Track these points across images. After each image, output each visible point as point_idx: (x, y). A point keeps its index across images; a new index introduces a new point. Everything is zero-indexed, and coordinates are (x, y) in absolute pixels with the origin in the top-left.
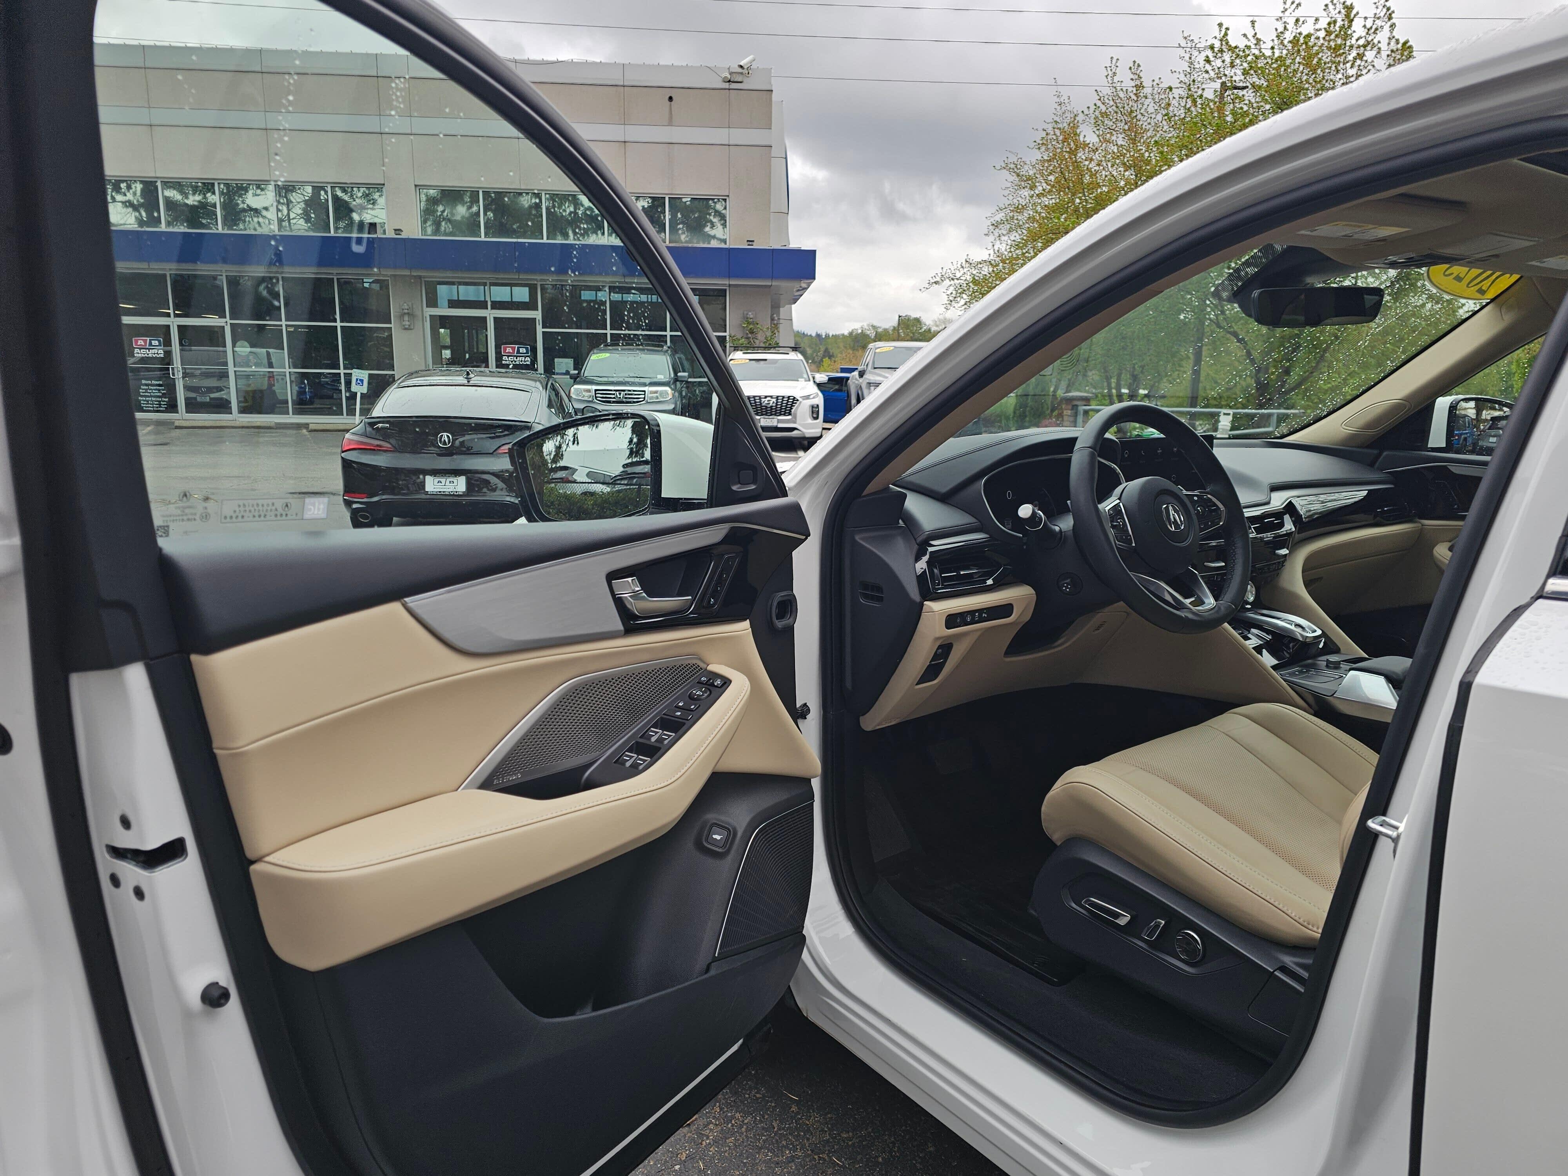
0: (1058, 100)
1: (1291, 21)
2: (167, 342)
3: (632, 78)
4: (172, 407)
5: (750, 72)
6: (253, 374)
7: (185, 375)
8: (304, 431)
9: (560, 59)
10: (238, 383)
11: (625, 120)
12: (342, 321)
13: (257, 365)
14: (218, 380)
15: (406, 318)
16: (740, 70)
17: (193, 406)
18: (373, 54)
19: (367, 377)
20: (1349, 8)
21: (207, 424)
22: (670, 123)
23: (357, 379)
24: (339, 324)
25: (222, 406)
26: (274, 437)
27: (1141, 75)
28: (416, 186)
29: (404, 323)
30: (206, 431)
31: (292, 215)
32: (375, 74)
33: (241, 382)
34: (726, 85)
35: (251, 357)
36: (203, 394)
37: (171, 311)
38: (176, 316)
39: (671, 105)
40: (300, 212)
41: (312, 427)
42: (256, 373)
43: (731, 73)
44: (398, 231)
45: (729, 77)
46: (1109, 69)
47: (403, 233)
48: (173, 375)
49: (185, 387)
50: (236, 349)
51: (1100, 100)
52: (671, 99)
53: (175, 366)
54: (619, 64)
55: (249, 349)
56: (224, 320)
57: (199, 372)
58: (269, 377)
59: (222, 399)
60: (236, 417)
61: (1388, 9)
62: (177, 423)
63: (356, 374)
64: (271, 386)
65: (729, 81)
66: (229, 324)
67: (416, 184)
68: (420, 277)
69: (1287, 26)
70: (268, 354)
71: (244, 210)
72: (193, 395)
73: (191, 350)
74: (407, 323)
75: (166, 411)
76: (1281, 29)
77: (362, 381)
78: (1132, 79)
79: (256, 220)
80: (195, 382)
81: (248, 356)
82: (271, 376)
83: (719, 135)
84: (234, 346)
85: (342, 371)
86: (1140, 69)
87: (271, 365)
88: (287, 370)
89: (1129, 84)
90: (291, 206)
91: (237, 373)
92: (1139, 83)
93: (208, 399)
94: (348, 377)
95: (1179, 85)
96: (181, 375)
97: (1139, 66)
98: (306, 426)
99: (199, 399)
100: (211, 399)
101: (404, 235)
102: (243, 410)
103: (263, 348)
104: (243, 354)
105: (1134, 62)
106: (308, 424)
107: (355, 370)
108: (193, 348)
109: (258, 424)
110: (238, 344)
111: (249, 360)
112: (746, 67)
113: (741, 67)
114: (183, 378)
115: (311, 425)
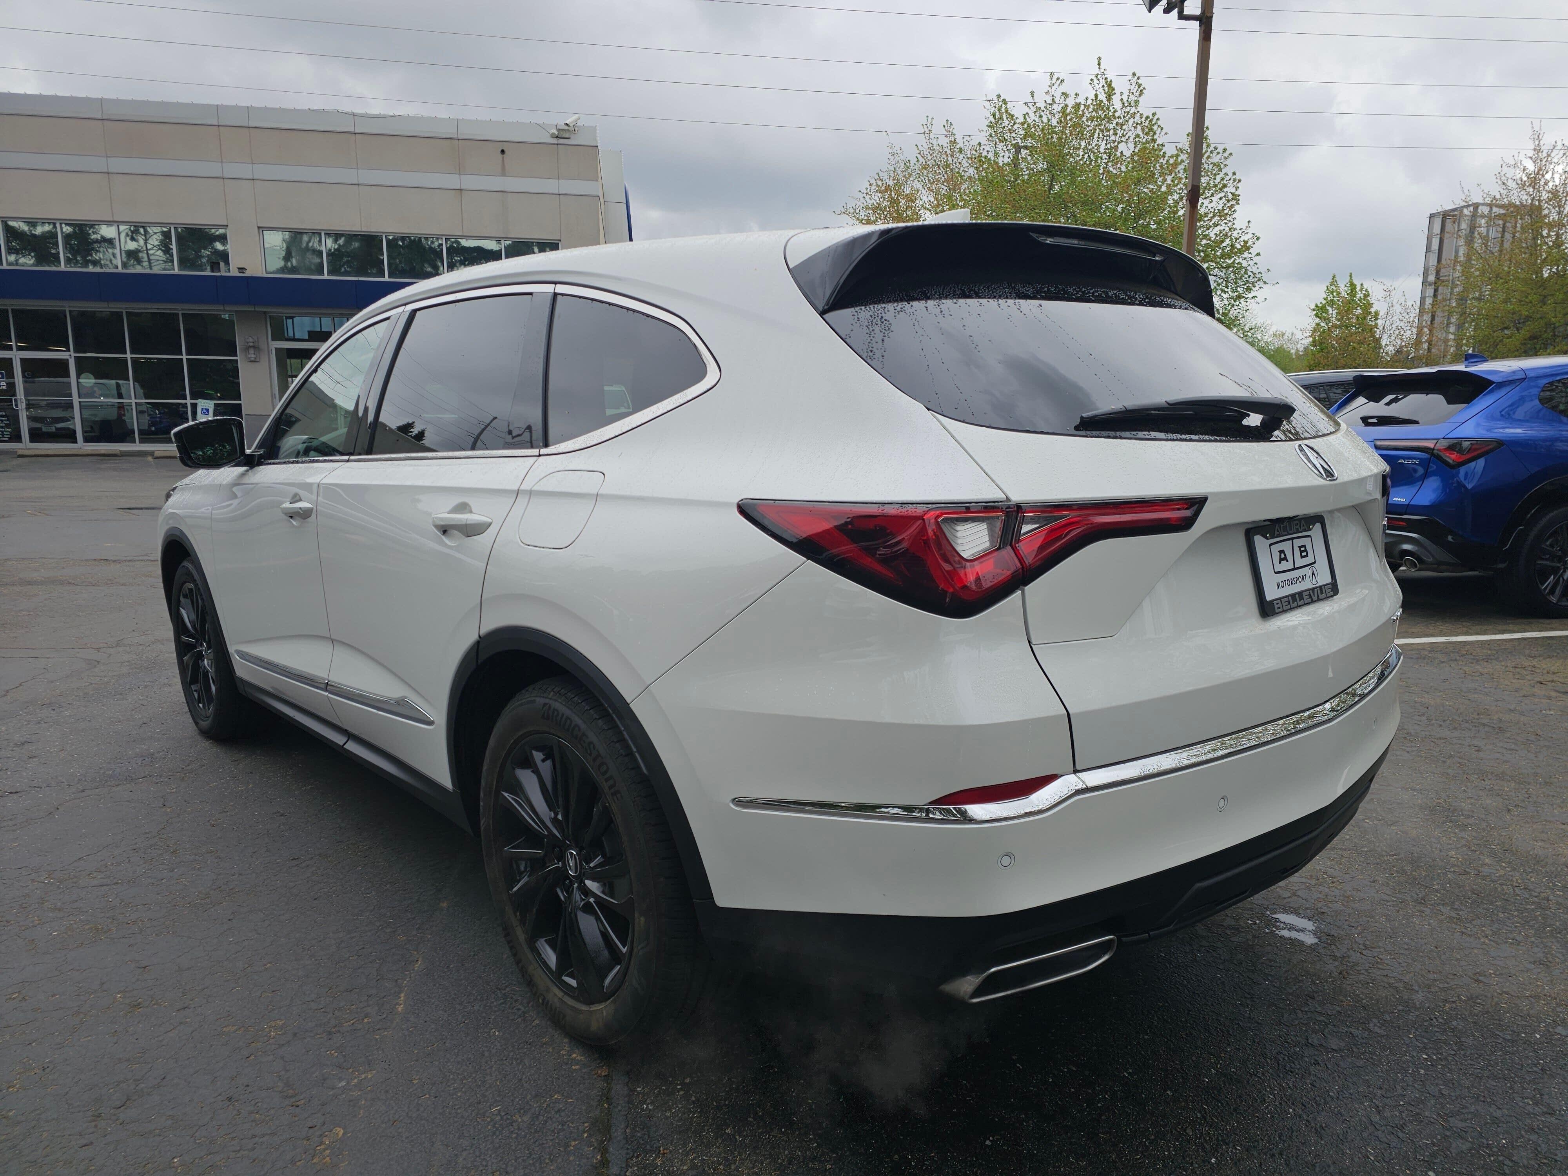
0: (891, 151)
1: (1058, 95)
2: (10, 374)
3: (465, 133)
4: (16, 437)
5: (576, 129)
6: (102, 405)
7: (29, 406)
8: (150, 458)
9: (396, 114)
10: (83, 413)
11: (460, 170)
12: (187, 354)
13: (105, 396)
14: (63, 411)
15: (252, 351)
16: (566, 128)
17: (36, 436)
18: (213, 105)
19: (212, 406)
20: (1109, 84)
21: (49, 452)
22: (503, 173)
23: (202, 409)
24: (184, 357)
25: (70, 436)
26: (117, 463)
27: (954, 132)
28: (259, 228)
29: (250, 356)
30: (48, 459)
31: (149, 246)
32: (216, 123)
33: (86, 414)
34: (555, 141)
35: (96, 389)
36: (49, 424)
37: (13, 343)
38: (20, 349)
39: (503, 158)
40: (157, 243)
41: (157, 454)
42: (104, 404)
43: (559, 130)
44: (242, 270)
45: (557, 133)
46: (925, 126)
47: (246, 272)
48: (16, 406)
49: (28, 417)
50: (81, 380)
51: (919, 153)
52: (503, 152)
53: (18, 397)
54: (453, 119)
55: (93, 381)
56: (68, 353)
57: (45, 403)
58: (119, 407)
59: (69, 429)
60: (81, 446)
61: (1140, 86)
62: (20, 452)
63: (202, 403)
64: (120, 416)
65: (557, 137)
66: (73, 358)
67: (259, 225)
68: (265, 313)
69: (1056, 99)
70: (118, 385)
71: (97, 241)
72: (38, 425)
73: (34, 382)
74: (253, 356)
75: (10, 440)
76: (1049, 101)
77: (208, 410)
78: (946, 136)
79: (110, 251)
80: (40, 412)
81: (92, 387)
82: (121, 407)
83: (551, 185)
84: (78, 377)
85: (189, 401)
86: (952, 127)
87: (120, 396)
88: (133, 401)
89: (944, 141)
90: (148, 236)
91: (82, 404)
92: (953, 140)
93: (53, 429)
94: (194, 406)
95: (987, 143)
96: (24, 406)
97: (951, 124)
98: (151, 453)
99: (44, 429)
100: (57, 429)
101: (248, 274)
102: (87, 440)
103: (112, 379)
104: (87, 385)
105: (947, 121)
106: (154, 452)
107: (200, 400)
108: (36, 379)
109: (103, 452)
110: (83, 375)
111: (95, 392)
112: (571, 125)
113: (567, 124)
114: (27, 409)
115: (156, 453)
